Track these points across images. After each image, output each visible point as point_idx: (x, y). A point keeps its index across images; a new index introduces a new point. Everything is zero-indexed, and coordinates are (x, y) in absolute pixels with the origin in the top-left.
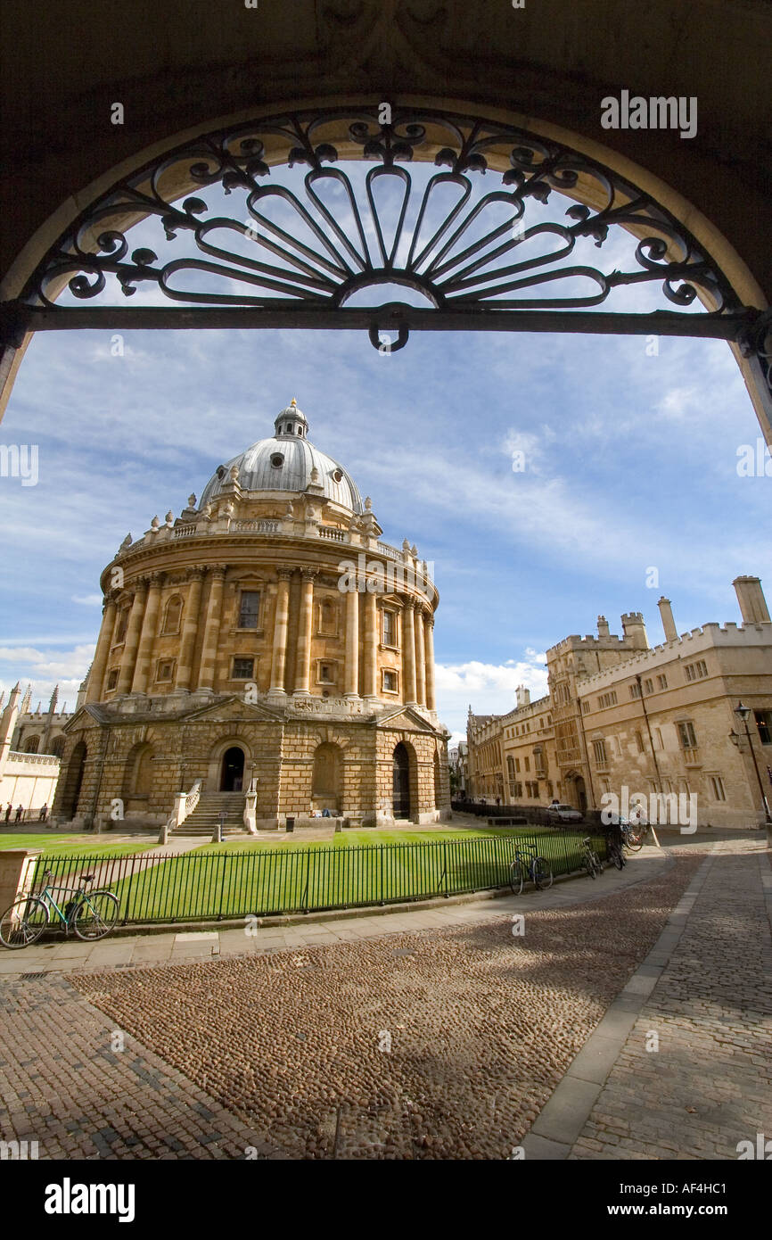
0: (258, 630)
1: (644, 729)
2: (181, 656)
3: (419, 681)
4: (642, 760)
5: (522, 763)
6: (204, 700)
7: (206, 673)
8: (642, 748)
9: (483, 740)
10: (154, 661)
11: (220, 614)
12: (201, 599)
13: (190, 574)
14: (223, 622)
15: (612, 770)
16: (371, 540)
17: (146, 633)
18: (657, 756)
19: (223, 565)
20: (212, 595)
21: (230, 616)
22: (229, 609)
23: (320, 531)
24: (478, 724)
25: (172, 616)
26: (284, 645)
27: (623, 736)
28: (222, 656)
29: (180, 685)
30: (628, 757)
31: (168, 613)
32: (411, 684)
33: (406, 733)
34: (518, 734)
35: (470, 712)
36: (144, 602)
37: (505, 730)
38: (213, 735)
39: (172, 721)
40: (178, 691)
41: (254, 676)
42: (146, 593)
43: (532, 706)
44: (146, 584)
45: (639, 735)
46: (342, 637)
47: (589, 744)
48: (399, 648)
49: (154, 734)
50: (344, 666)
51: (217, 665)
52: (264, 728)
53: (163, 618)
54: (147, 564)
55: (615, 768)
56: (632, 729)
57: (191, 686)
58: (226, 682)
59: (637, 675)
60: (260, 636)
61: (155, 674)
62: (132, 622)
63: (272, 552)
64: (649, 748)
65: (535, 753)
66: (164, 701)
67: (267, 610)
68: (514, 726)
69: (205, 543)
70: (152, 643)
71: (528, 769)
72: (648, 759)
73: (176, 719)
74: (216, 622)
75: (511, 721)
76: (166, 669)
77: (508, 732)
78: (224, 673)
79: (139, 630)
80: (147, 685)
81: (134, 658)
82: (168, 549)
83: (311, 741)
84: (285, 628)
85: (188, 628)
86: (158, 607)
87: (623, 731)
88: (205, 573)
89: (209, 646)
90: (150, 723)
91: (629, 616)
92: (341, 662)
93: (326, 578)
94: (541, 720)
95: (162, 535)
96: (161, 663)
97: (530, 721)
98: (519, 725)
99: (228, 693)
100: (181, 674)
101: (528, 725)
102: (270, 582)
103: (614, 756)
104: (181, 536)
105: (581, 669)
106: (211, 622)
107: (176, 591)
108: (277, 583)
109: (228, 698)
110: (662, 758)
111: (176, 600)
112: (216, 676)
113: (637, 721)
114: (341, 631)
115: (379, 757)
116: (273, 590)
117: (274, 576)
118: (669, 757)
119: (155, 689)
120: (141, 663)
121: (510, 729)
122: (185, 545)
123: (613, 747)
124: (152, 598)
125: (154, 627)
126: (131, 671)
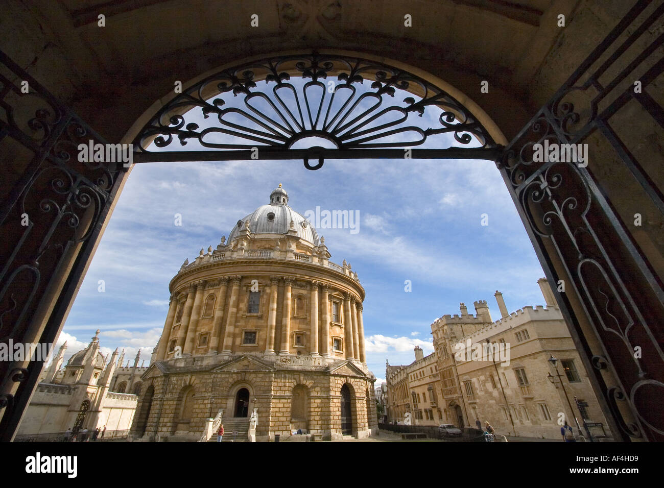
0: (259, 314)
1: (495, 373)
2: (213, 331)
3: (355, 344)
4: (496, 393)
5: (421, 396)
6: (226, 358)
7: (228, 341)
8: (495, 386)
9: (396, 382)
10: (197, 334)
11: (237, 305)
12: (227, 296)
13: (220, 281)
14: (238, 310)
15: (478, 401)
16: (324, 260)
17: (194, 317)
18: (504, 391)
19: (239, 276)
20: (233, 294)
21: (243, 306)
22: (243, 301)
23: (295, 256)
24: (392, 371)
25: (209, 307)
26: (274, 323)
27: (482, 378)
28: (237, 331)
29: (212, 348)
30: (487, 392)
31: (207, 305)
32: (350, 346)
33: (348, 378)
34: (417, 377)
35: (387, 364)
36: (193, 298)
37: (409, 375)
38: (231, 380)
39: (206, 371)
40: (211, 353)
41: (256, 343)
42: (195, 293)
43: (425, 359)
44: (195, 288)
45: (492, 377)
46: (308, 318)
47: (462, 384)
48: (342, 324)
49: (195, 380)
50: (310, 335)
51: (234, 336)
52: (261, 375)
53: (204, 308)
54: (195, 276)
55: (479, 399)
56: (488, 373)
57: (219, 349)
58: (240, 346)
59: (487, 339)
60: (260, 318)
61: (198, 342)
62: (186, 310)
63: (268, 268)
64: (499, 386)
65: (429, 390)
66: (202, 359)
67: (264, 302)
68: (415, 373)
69: (230, 263)
70: (197, 323)
71: (425, 401)
72: (499, 393)
73: (209, 370)
74: (235, 310)
75: (412, 369)
76: (204, 338)
77: (411, 376)
78: (238, 341)
79: (190, 315)
80: (193, 349)
81: (186, 332)
82: (208, 267)
83: (290, 383)
84: (275, 313)
85: (218, 313)
86: (201, 301)
87: (481, 375)
88: (229, 281)
89: (230, 325)
90: (193, 373)
91: (478, 303)
92: (308, 333)
93: (299, 283)
94: (431, 368)
95: (206, 259)
96: (202, 335)
97: (424, 369)
98: (418, 372)
99: (240, 354)
100: (213, 342)
101: (423, 371)
102: (266, 286)
103: (478, 392)
104: (216, 259)
105: (453, 336)
106: (232, 310)
107: (212, 291)
108: (270, 286)
109: (240, 357)
110: (508, 392)
111: (212, 297)
112: (234, 343)
113: (490, 368)
114: (308, 314)
115: (332, 393)
116: (268, 290)
117: (269, 282)
118: (512, 391)
119: (197, 351)
120: (190, 335)
121: (412, 374)
122: (218, 265)
123: (477, 385)
124: (198, 296)
125: (199, 313)
126: (184, 339)
